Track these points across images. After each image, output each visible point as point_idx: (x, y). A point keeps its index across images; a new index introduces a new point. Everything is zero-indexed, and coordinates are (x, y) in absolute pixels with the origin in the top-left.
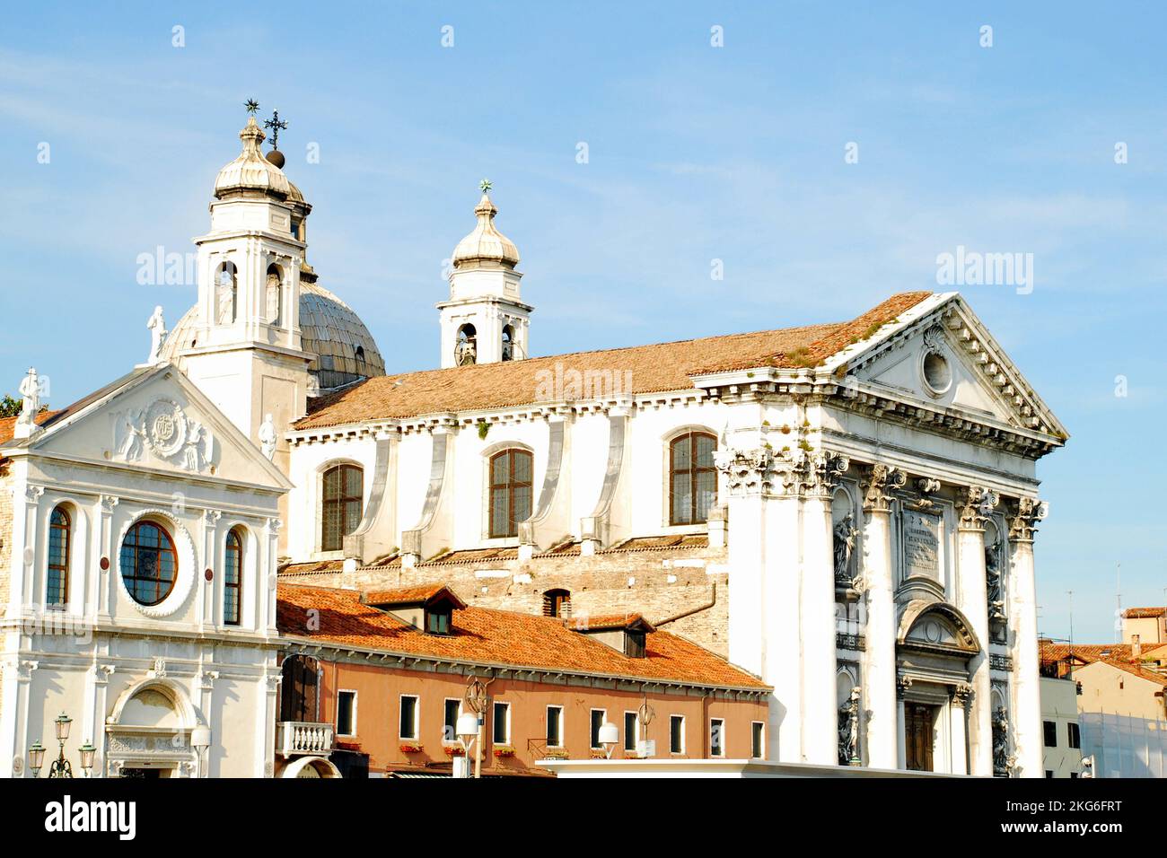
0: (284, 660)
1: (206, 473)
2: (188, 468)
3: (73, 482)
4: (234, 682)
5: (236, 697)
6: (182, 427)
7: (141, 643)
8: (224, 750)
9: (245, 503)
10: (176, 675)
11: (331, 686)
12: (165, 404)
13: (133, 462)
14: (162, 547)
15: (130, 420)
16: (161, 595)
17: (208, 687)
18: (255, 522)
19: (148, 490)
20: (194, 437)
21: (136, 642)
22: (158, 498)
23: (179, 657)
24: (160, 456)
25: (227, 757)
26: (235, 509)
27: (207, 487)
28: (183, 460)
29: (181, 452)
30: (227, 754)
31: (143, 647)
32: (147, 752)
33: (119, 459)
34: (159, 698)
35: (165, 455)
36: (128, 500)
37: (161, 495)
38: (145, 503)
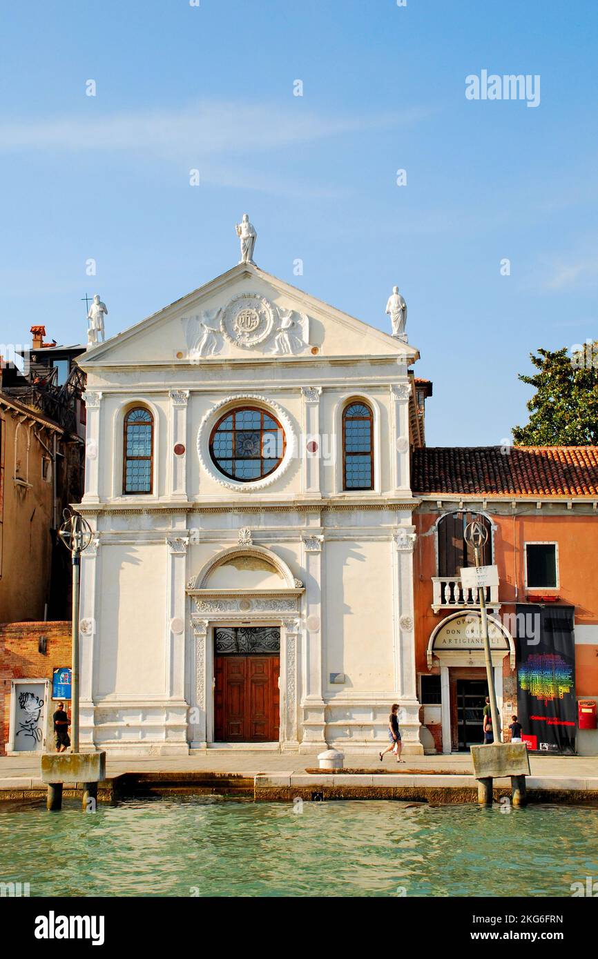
0: (439, 519)
1: (306, 353)
2: (280, 352)
3: (141, 384)
4: (357, 543)
5: (361, 558)
6: (270, 317)
7: (229, 516)
8: (349, 608)
9: (359, 375)
10: (278, 541)
11: (513, 540)
12: (249, 299)
13: (211, 356)
14: (265, 427)
15: (203, 320)
16: (266, 471)
17: (316, 550)
18: (378, 391)
19: (230, 379)
20: (285, 322)
21: (222, 515)
22: (241, 385)
23: (278, 525)
24: (244, 346)
25: (351, 613)
26: (345, 382)
27: (306, 367)
28: (274, 347)
29: (269, 339)
30: (352, 611)
31: (231, 518)
32: (241, 612)
33: (194, 356)
34: (258, 563)
35: (248, 345)
36: (205, 391)
37: (246, 381)
38: (228, 391)
